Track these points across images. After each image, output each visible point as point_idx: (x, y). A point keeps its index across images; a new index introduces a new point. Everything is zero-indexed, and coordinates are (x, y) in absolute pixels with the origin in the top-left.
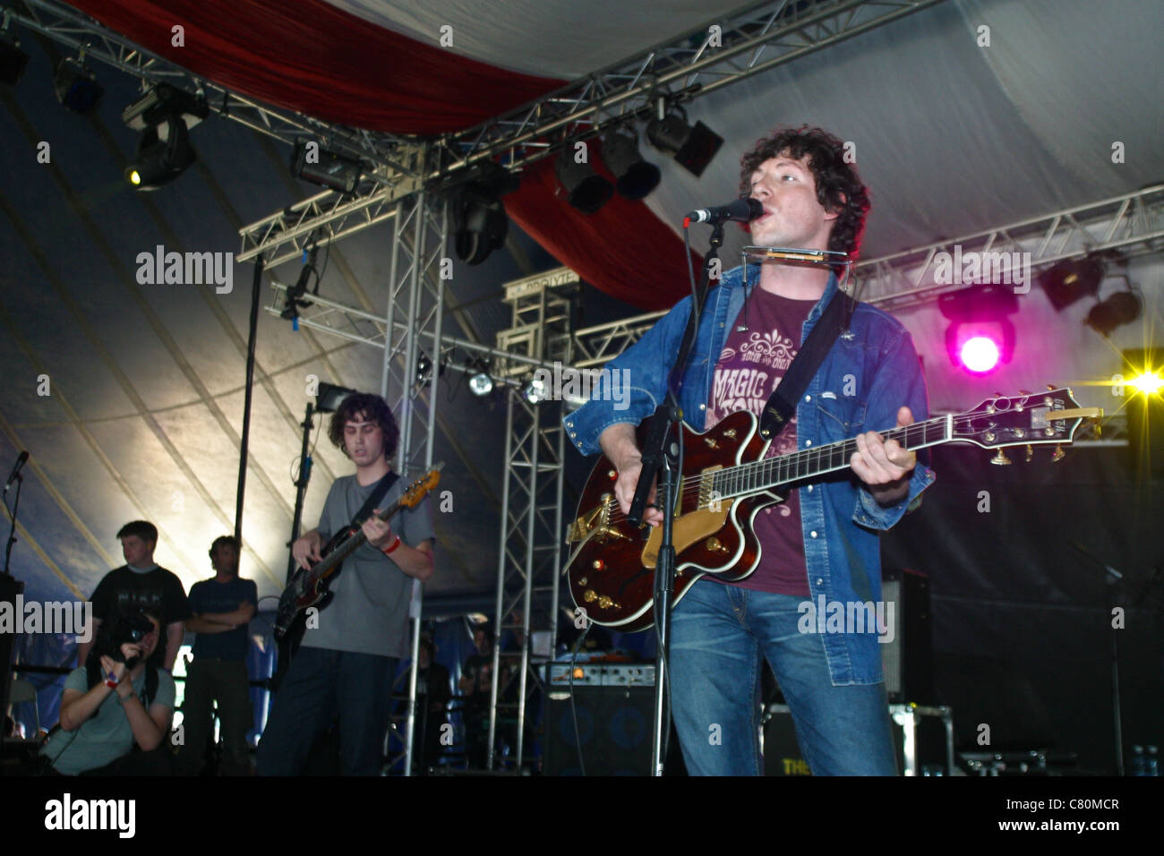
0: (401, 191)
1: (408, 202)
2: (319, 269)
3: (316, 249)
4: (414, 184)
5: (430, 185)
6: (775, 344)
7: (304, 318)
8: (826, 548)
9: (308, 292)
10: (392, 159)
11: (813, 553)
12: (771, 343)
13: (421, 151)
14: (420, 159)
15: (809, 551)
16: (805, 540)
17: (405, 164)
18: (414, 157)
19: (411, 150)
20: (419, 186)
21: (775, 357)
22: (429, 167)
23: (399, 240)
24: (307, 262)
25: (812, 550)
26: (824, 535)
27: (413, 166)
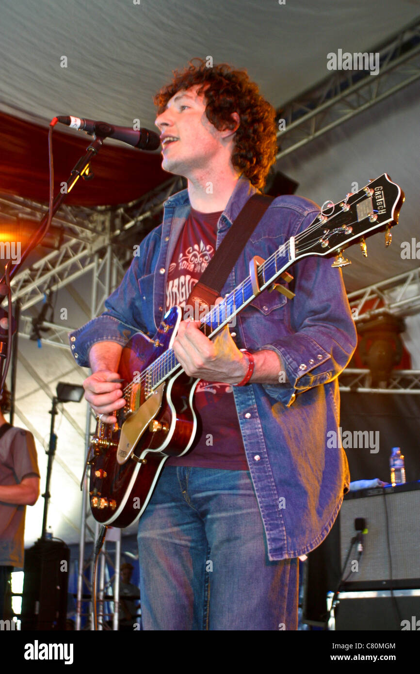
0: (97, 246)
1: (101, 253)
2: (53, 305)
3: (51, 293)
4: (104, 241)
5: (114, 240)
6: (202, 252)
7: (45, 339)
8: (260, 426)
9: (45, 320)
10: (90, 226)
11: (248, 432)
12: (199, 253)
13: (107, 218)
14: (107, 224)
15: (245, 431)
16: (240, 421)
17: (99, 228)
18: (103, 223)
19: (100, 218)
20: (107, 242)
21: (203, 262)
22: (113, 228)
23: (97, 279)
24: (46, 301)
25: (247, 429)
26: (257, 415)
27: (104, 229)
